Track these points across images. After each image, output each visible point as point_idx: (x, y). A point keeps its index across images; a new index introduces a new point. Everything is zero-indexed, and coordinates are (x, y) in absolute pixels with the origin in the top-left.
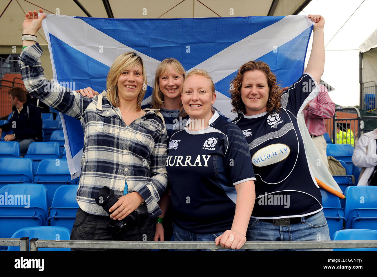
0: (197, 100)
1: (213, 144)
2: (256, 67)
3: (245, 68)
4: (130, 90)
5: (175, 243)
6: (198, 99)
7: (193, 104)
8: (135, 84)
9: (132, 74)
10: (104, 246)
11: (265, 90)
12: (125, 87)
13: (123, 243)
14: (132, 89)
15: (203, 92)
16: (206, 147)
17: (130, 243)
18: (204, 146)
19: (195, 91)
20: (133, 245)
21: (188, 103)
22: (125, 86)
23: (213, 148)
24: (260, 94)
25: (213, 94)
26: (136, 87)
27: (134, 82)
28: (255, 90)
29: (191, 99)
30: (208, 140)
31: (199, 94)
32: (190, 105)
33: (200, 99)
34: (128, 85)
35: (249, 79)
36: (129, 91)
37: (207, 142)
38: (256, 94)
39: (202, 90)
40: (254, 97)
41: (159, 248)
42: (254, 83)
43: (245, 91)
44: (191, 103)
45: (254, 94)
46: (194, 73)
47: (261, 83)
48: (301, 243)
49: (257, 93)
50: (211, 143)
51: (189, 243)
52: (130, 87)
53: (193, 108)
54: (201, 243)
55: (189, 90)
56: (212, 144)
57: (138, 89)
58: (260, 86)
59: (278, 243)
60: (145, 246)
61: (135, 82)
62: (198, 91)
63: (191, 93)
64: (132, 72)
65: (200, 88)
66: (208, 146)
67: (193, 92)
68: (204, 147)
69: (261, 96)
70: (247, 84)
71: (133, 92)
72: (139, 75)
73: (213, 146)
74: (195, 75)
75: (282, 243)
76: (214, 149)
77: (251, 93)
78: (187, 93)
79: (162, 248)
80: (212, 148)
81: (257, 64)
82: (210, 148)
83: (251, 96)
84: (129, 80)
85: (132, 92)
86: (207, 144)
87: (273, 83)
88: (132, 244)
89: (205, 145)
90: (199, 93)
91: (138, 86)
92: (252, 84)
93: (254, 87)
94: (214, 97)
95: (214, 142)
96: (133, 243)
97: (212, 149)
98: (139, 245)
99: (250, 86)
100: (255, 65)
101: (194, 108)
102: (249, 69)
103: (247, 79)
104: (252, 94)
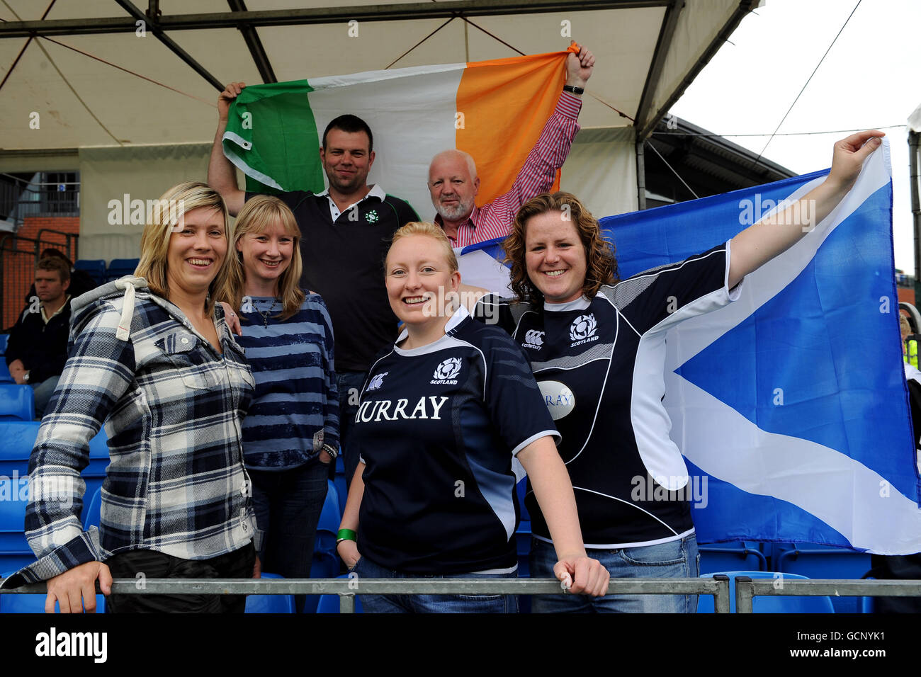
0: (417, 289)
1: (454, 371)
2: (550, 205)
3: (528, 210)
4: (199, 269)
5: (267, 582)
6: (419, 286)
7: (410, 297)
8: (211, 255)
9: (202, 233)
10: (128, 588)
11: (576, 252)
12: (186, 263)
13: (165, 582)
14: (202, 268)
15: (429, 270)
16: (438, 379)
17: (179, 582)
18: (435, 377)
19: (412, 270)
20: (186, 586)
21: (399, 295)
22: (187, 260)
23: (452, 379)
24: (564, 260)
25: (451, 273)
26: (211, 260)
27: (208, 250)
28: (552, 254)
29: (404, 286)
30: (443, 364)
31: (420, 275)
32: (404, 300)
33: (422, 285)
34: (195, 258)
35: (537, 231)
36: (197, 272)
37: (442, 369)
38: (557, 262)
39: (428, 265)
40: (552, 269)
41: (235, 593)
42: (549, 239)
43: (533, 258)
44: (405, 294)
45: (551, 263)
46: (408, 230)
47: (564, 237)
48: (525, 582)
49: (557, 259)
50: (448, 371)
51: (295, 582)
52: (200, 262)
53: (409, 306)
54: (320, 582)
55: (398, 268)
56: (451, 372)
57: (217, 264)
58: (562, 244)
59: (477, 582)
60: (208, 587)
61: (211, 252)
62: (418, 270)
63: (404, 274)
64: (203, 229)
65: (422, 262)
66: (442, 377)
67: (408, 271)
68: (435, 380)
69: (569, 266)
70: (535, 244)
71: (204, 274)
72: (219, 236)
73: (454, 376)
74: (412, 235)
75: (485, 582)
76: (455, 382)
77: (545, 261)
78: (395, 273)
79: (241, 593)
80: (450, 380)
81: (552, 200)
82: (446, 380)
83: (545, 268)
84: (197, 247)
85: (202, 274)
86: (442, 372)
87: (591, 235)
88: (183, 584)
89: (437, 375)
90: (420, 272)
91: (216, 259)
92: (544, 242)
93: (550, 247)
94: (455, 278)
95: (454, 368)
96: (185, 582)
97: (451, 382)
98: (197, 585)
99: (541, 247)
100: (547, 201)
101: (413, 305)
102: (536, 212)
103: (533, 232)
104: (546, 263)
